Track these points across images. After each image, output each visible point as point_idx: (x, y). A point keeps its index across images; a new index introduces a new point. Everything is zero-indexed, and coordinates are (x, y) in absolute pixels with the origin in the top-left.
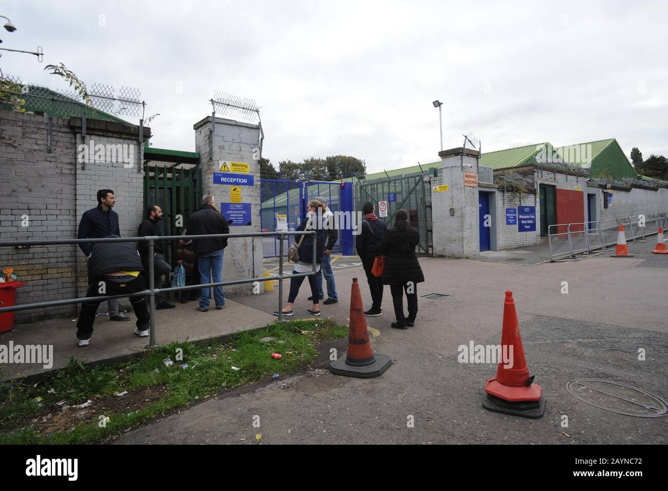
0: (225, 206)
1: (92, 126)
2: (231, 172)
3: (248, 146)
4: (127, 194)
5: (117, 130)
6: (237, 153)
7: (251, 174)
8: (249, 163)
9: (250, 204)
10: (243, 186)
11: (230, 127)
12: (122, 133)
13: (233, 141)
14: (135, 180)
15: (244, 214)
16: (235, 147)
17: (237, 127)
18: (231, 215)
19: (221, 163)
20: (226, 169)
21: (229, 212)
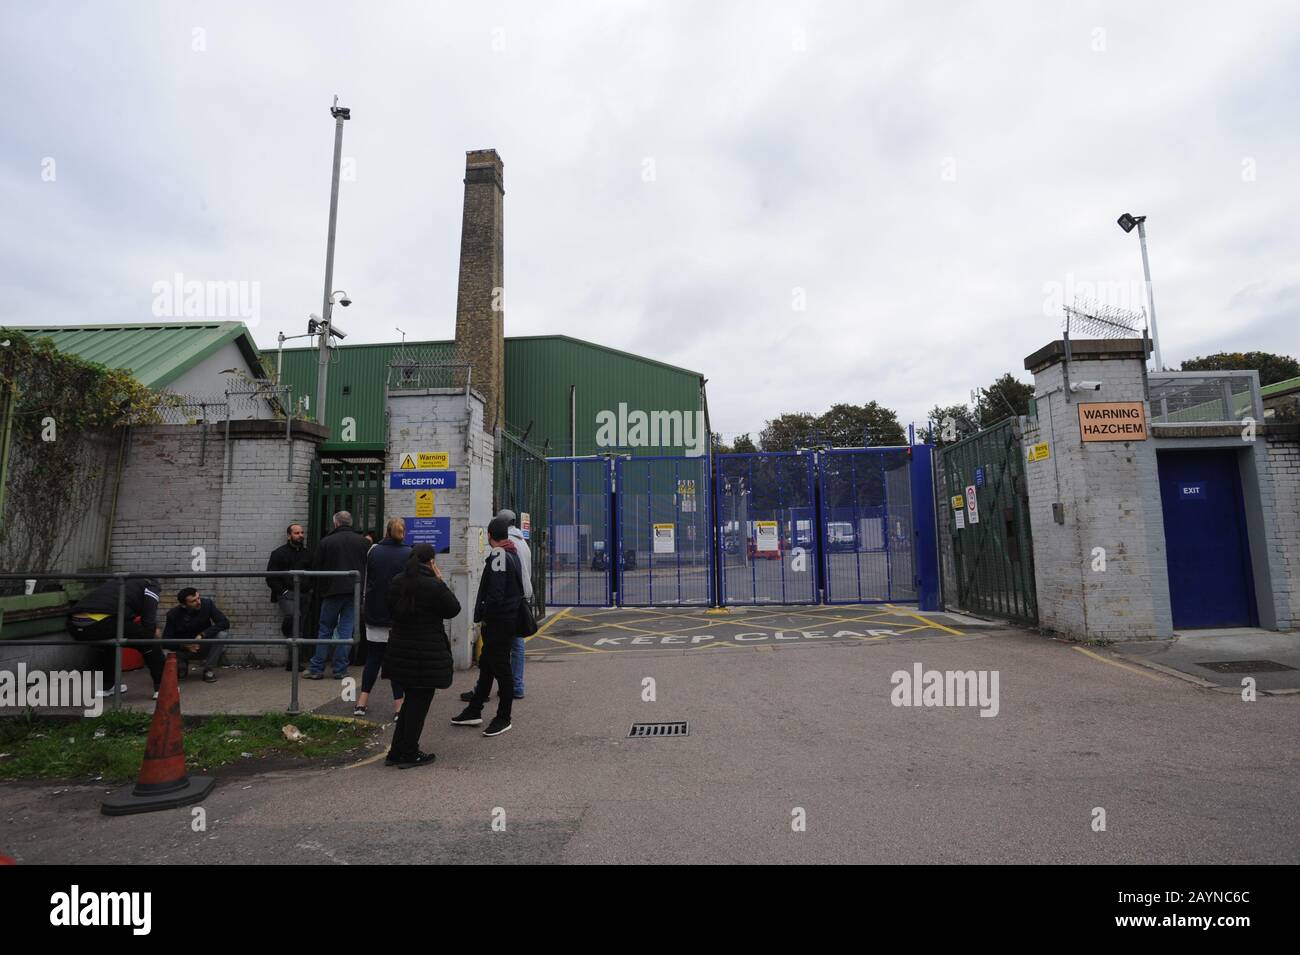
0: (409, 523)
1: (237, 430)
2: (419, 469)
3: (448, 425)
4: (274, 511)
5: (263, 430)
6: (430, 438)
7: (452, 470)
8: (450, 452)
9: (449, 519)
10: (437, 490)
11: (420, 399)
12: (271, 433)
13: (424, 420)
14: (284, 492)
15: (436, 535)
16: (426, 429)
17: (430, 398)
18: (416, 537)
19: (403, 457)
20: (411, 466)
21: (412, 532)
